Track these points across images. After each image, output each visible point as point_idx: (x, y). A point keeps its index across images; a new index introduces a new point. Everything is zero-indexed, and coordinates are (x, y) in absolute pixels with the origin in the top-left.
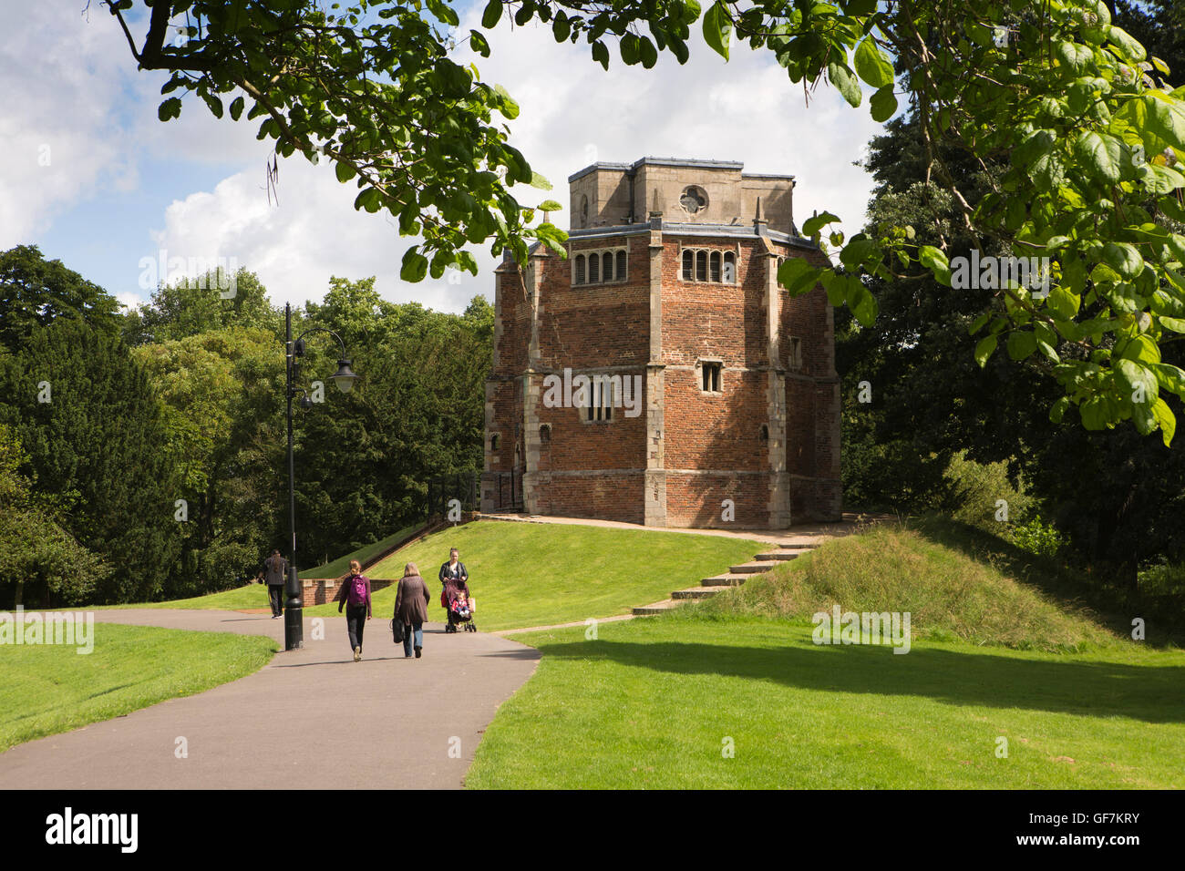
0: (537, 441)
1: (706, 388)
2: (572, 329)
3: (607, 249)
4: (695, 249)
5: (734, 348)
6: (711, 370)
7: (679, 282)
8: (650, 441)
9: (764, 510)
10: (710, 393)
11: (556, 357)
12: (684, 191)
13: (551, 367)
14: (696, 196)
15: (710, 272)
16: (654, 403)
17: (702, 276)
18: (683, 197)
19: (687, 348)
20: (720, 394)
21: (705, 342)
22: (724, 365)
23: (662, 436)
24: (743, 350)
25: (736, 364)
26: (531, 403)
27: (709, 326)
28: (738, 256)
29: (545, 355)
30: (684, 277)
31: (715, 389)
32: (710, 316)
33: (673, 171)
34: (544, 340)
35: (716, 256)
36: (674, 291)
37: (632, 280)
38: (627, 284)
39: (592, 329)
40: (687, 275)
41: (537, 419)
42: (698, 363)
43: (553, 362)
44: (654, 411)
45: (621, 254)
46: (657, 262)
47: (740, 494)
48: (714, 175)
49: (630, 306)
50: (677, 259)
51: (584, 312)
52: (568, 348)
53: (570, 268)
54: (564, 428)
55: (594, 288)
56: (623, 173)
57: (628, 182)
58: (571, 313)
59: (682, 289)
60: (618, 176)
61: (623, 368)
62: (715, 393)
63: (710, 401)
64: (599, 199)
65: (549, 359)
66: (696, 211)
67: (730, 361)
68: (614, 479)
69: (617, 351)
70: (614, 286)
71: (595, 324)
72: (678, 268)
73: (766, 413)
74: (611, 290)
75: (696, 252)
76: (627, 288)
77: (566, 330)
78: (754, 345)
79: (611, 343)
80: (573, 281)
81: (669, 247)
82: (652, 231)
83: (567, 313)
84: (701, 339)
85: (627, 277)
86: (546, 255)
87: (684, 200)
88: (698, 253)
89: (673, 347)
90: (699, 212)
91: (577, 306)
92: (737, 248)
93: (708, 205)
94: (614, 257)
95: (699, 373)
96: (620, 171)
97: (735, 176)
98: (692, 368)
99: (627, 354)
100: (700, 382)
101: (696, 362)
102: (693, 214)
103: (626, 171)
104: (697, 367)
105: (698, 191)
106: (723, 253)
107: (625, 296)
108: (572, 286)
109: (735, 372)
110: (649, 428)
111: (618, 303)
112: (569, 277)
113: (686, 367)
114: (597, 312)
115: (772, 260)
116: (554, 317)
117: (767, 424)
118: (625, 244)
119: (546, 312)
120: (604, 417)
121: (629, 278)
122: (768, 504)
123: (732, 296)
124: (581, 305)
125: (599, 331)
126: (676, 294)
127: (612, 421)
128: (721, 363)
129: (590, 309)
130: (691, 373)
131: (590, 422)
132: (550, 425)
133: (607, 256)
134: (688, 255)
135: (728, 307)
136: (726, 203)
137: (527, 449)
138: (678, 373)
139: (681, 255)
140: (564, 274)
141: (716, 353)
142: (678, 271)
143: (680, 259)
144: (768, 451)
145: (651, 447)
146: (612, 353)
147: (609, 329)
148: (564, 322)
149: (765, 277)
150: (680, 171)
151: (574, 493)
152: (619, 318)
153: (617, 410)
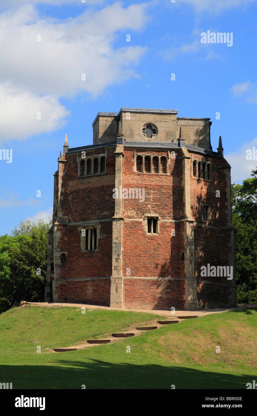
0: (59, 262)
1: (149, 231)
2: (78, 200)
3: (96, 156)
4: (143, 154)
5: (166, 209)
6: (152, 222)
7: (134, 172)
8: (114, 260)
9: (182, 300)
10: (152, 234)
11: (70, 216)
12: (144, 126)
13: (67, 221)
14: (151, 129)
15: (152, 167)
16: (116, 239)
17: (148, 169)
18: (144, 129)
19: (138, 209)
20: (157, 234)
21: (149, 206)
22: (160, 218)
23: (121, 257)
24: (172, 211)
25: (167, 218)
26: (56, 241)
27: (152, 197)
28: (169, 159)
29: (64, 215)
30: (137, 170)
31: (155, 232)
32: (152, 191)
33: (138, 115)
34: (63, 207)
35: (156, 158)
36: (131, 178)
37: (107, 172)
38: (105, 174)
39: (88, 200)
40: (139, 169)
41: (59, 250)
42: (145, 217)
43: (69, 219)
44: (116, 243)
45: (103, 158)
46: (120, 161)
47: (169, 290)
48: (161, 117)
49: (107, 186)
50: (133, 161)
51: (84, 191)
52: (76, 211)
53: (77, 167)
54: (73, 255)
55: (89, 177)
56: (113, 118)
57: (116, 123)
58: (77, 191)
59: (136, 177)
60: (110, 119)
61: (103, 221)
62: (155, 234)
63: (151, 238)
64: (100, 132)
65: (67, 217)
66: (151, 137)
67: (163, 217)
68: (97, 282)
69: (100, 211)
70: (99, 176)
71: (89, 197)
72: (134, 165)
73: (183, 245)
74: (97, 178)
75: (144, 157)
76: (105, 177)
77: (75, 201)
78: (177, 207)
79: (97, 207)
80: (79, 174)
81: (129, 154)
82: (117, 145)
83: (75, 191)
84: (146, 204)
85: (105, 170)
86: (65, 161)
87: (144, 131)
88: (145, 157)
89: (131, 208)
90: (153, 137)
91: (80, 187)
92: (168, 154)
93: (157, 133)
94: (99, 160)
95: (145, 223)
96: (112, 117)
97: (174, 117)
98: (141, 220)
99: (105, 213)
100: (146, 228)
101: (143, 217)
102: (149, 139)
103: (115, 117)
104: (144, 220)
105: (152, 126)
106: (160, 157)
107: (103, 181)
108: (78, 177)
109: (166, 222)
110: (113, 253)
111: (101, 185)
112: (76, 172)
113: (137, 220)
114: (90, 191)
115: (186, 160)
116: (69, 194)
117: (183, 251)
118: (105, 153)
119: (65, 192)
120: (93, 248)
121: (106, 171)
122: (184, 296)
123: (165, 180)
124: (82, 187)
125: (91, 201)
126: (133, 179)
127: (97, 250)
128: (157, 218)
129: (87, 189)
130: (141, 223)
131: (86, 251)
132: (66, 253)
133: (96, 160)
134: (139, 158)
135: (162, 186)
136: (168, 132)
137: (54, 266)
138: (133, 223)
139: (136, 158)
140: (74, 171)
141: (155, 212)
142: (134, 167)
143: (135, 161)
144: (184, 266)
145: (114, 263)
147: (96, 200)
148: (74, 197)
149: (183, 170)
150: (142, 115)
151: (78, 290)
152: (101, 193)
153: (100, 244)
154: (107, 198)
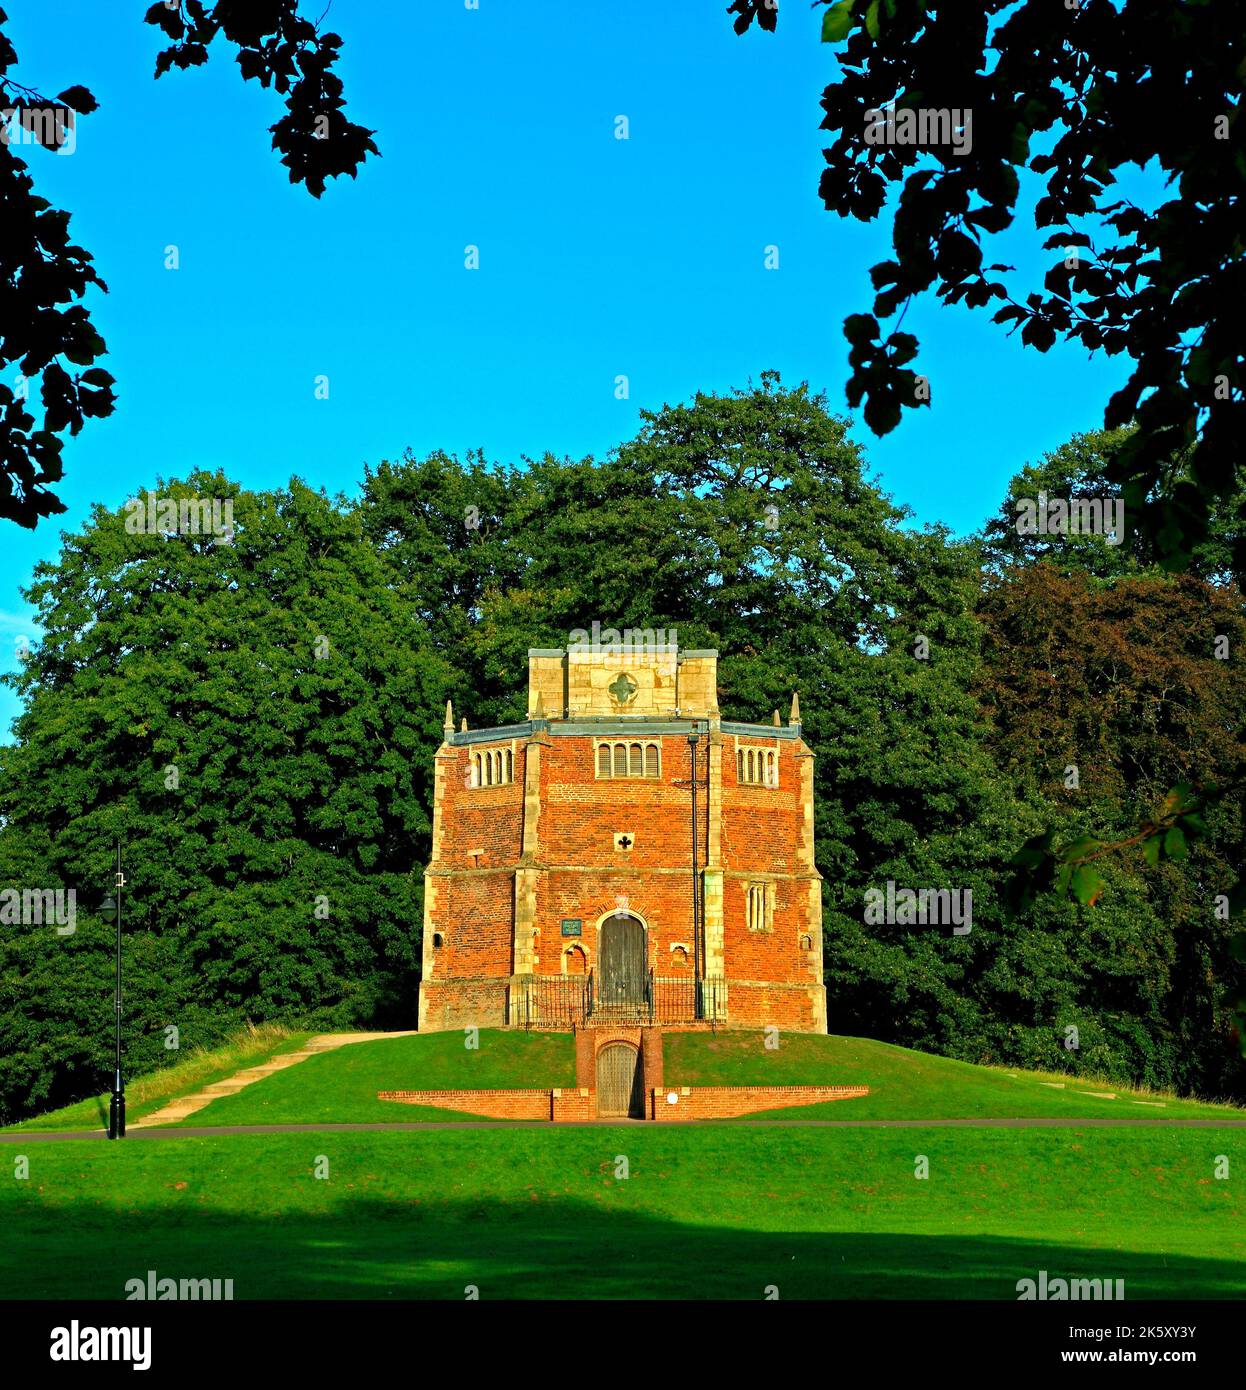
2: (738, 828)
11: (724, 855)
37: (781, 786)
38: (777, 789)
39: (752, 831)
49: (780, 812)
51: (746, 811)
52: (733, 848)
53: (734, 762)
54: (733, 934)
55: (755, 787)
58: (736, 810)
61: (779, 876)
68: (776, 992)
71: (754, 826)
76: (779, 793)
77: (731, 827)
79: (767, 848)
83: (733, 809)
91: (741, 804)
99: (781, 863)
108: (738, 782)
111: (772, 807)
112: (735, 771)
114: (755, 812)
116: (724, 812)
118: (775, 746)
121: (779, 783)
124: (744, 804)
125: (757, 834)
129: (751, 808)
140: (731, 769)
146: (769, 858)
147: (765, 833)
148: (731, 820)
151: (745, 1004)
152: (773, 823)
153: (775, 919)
154: (781, 834)
